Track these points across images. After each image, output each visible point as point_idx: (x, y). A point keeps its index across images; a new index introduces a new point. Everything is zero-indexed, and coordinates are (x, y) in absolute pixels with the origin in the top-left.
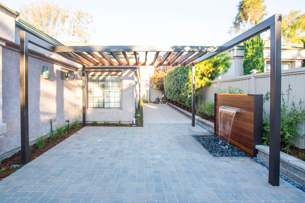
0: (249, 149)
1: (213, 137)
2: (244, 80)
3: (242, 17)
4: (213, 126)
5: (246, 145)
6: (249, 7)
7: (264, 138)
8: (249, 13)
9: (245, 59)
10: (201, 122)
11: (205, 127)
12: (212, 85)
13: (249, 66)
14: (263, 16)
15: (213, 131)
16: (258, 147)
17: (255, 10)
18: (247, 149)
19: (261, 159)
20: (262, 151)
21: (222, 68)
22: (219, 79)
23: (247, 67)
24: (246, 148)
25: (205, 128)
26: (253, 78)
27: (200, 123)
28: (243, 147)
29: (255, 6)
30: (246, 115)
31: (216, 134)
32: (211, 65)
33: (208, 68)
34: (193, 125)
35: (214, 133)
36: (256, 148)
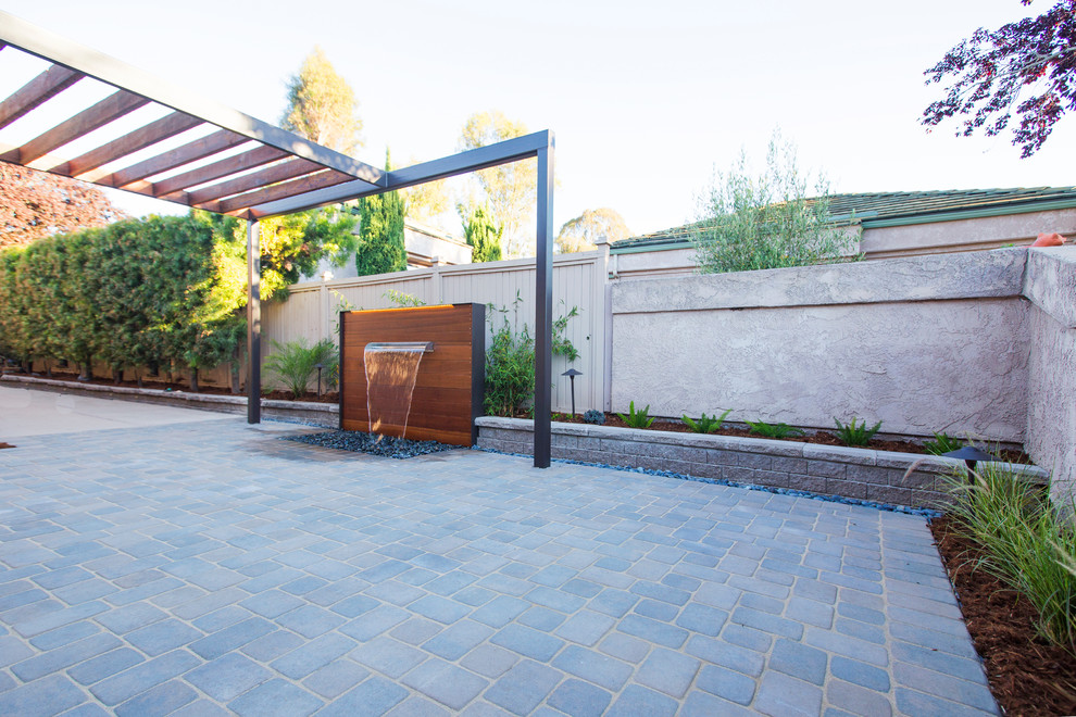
2: (410, 283)
3: (300, 126)
6: (321, 105)
8: (322, 121)
9: (365, 243)
12: (293, 298)
13: (373, 263)
14: (354, 146)
16: (480, 420)
17: (337, 119)
21: (336, 247)
22: (326, 279)
23: (370, 265)
26: (436, 277)
29: (336, 107)
30: (447, 354)
32: (300, 234)
33: (289, 243)
36: (476, 424)
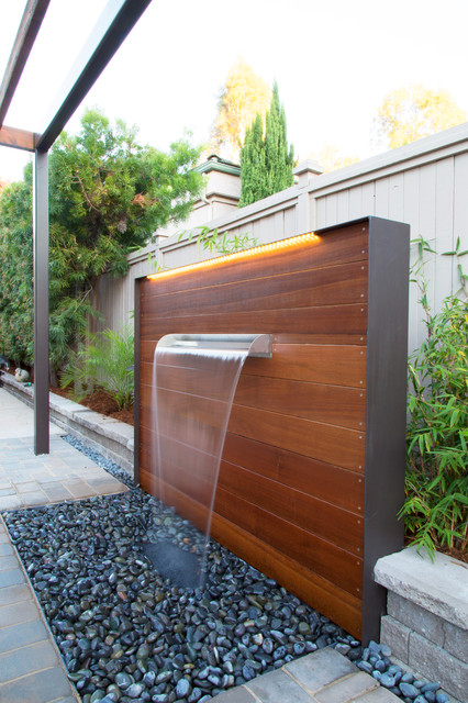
0: (328, 583)
1: (126, 507)
4: (131, 442)
5: (303, 553)
7: (415, 503)
10: (84, 427)
11: (99, 448)
15: (129, 468)
16: (386, 567)
18: (316, 577)
19: (419, 658)
20: (425, 604)
24: (307, 571)
25: (95, 456)
27: (79, 434)
28: (287, 567)
30: (303, 365)
31: (140, 482)
34: (42, 445)
35: (131, 473)
36: (380, 580)
